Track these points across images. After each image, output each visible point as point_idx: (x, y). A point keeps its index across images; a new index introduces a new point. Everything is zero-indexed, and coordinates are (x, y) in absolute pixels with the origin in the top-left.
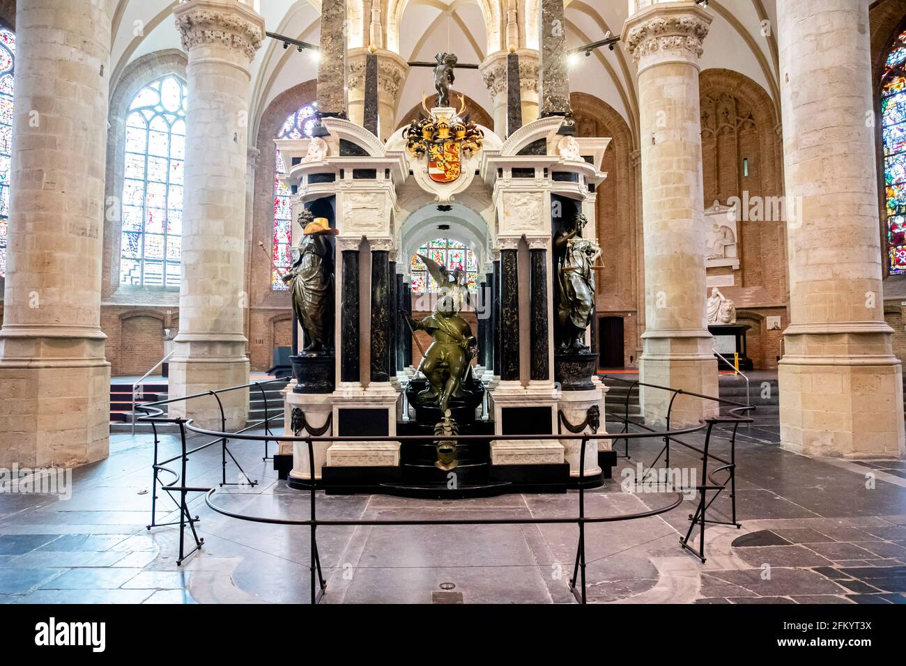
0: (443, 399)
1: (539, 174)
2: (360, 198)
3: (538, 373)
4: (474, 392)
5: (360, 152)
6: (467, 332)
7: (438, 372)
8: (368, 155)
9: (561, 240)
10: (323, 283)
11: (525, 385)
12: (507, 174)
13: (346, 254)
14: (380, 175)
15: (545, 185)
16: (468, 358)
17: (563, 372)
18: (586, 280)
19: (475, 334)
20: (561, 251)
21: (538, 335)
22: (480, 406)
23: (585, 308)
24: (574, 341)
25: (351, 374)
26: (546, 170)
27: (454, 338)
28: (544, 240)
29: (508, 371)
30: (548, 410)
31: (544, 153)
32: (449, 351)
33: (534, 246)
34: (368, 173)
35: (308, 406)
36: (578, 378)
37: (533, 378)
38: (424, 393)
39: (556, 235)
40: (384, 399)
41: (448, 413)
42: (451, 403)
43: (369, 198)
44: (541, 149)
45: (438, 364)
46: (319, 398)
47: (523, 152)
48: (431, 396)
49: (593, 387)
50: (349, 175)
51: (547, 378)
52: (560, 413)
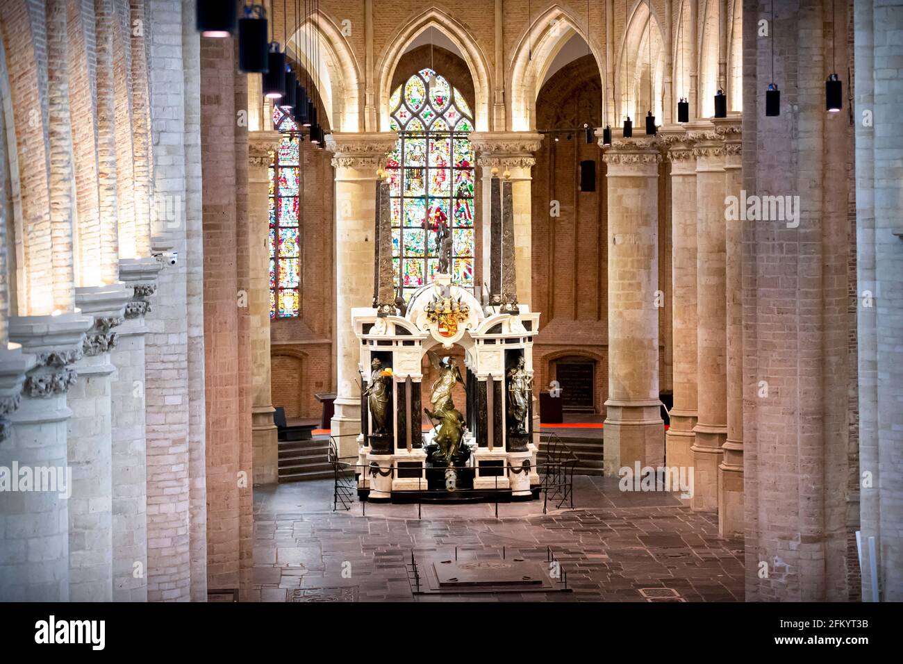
0: (448, 457)
1: (498, 342)
2: (406, 355)
3: (498, 443)
4: (465, 452)
5: (406, 332)
6: (461, 418)
7: (445, 442)
8: (411, 334)
9: (510, 374)
10: (386, 398)
11: (491, 449)
12: (482, 342)
13: (400, 385)
14: (417, 344)
15: (501, 348)
16: (462, 433)
17: (511, 443)
18: (523, 395)
19: (465, 419)
20: (509, 380)
21: (497, 424)
22: (468, 461)
23: (522, 410)
24: (516, 427)
25: (402, 445)
26: (501, 340)
27: (453, 422)
28: (500, 376)
29: (482, 442)
30: (502, 462)
31: (500, 332)
32: (450, 430)
33: (495, 379)
34: (411, 343)
35: (380, 461)
36: (518, 446)
37: (495, 446)
38: (437, 453)
39: (507, 371)
40: (420, 457)
41: (452, 464)
42: (453, 459)
43: (410, 355)
44: (498, 330)
45: (445, 438)
46: (387, 457)
47: (489, 332)
48: (441, 455)
49: (527, 450)
50: (400, 344)
51: (501, 446)
52: (509, 464)
